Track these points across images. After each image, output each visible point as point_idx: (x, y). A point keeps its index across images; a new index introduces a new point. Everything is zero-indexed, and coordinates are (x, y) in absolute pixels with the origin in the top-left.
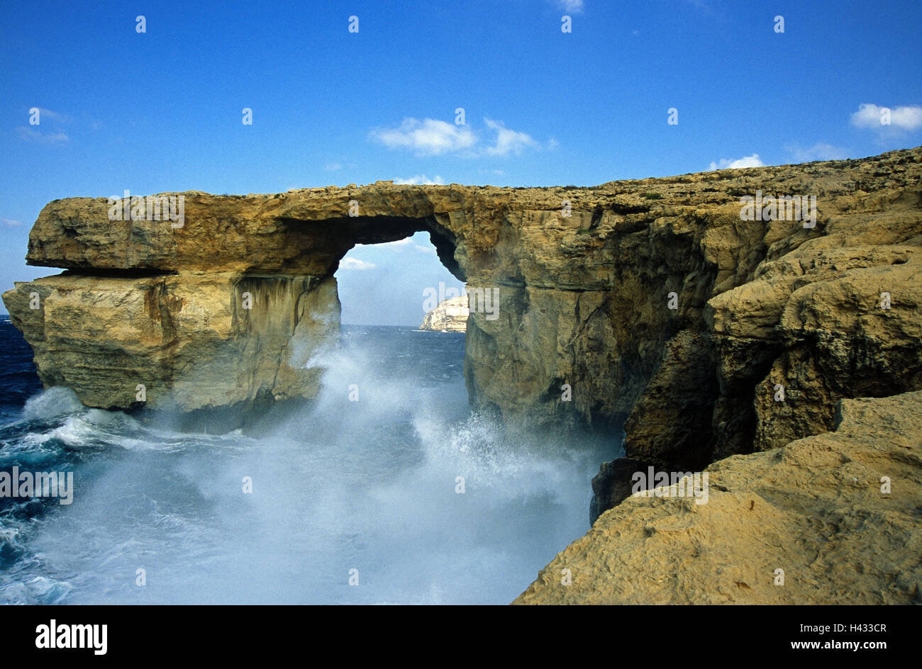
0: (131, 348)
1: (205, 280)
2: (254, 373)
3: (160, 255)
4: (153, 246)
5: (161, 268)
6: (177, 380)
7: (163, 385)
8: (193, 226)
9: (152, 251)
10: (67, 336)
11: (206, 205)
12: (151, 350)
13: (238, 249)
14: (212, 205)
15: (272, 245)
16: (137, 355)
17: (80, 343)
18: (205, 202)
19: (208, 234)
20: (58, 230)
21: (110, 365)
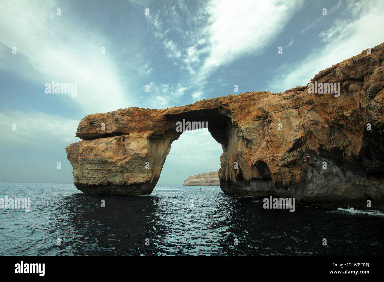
0: (110, 160)
1: (138, 136)
2: (153, 171)
3: (124, 127)
4: (121, 124)
5: (123, 132)
6: (125, 172)
7: (120, 174)
8: (136, 118)
9: (121, 126)
10: (87, 158)
11: (140, 111)
12: (117, 161)
13: (150, 126)
14: (142, 111)
15: (162, 125)
16: (112, 163)
17: (91, 160)
18: (140, 110)
19: (140, 121)
20: (88, 124)
21: (101, 167)
